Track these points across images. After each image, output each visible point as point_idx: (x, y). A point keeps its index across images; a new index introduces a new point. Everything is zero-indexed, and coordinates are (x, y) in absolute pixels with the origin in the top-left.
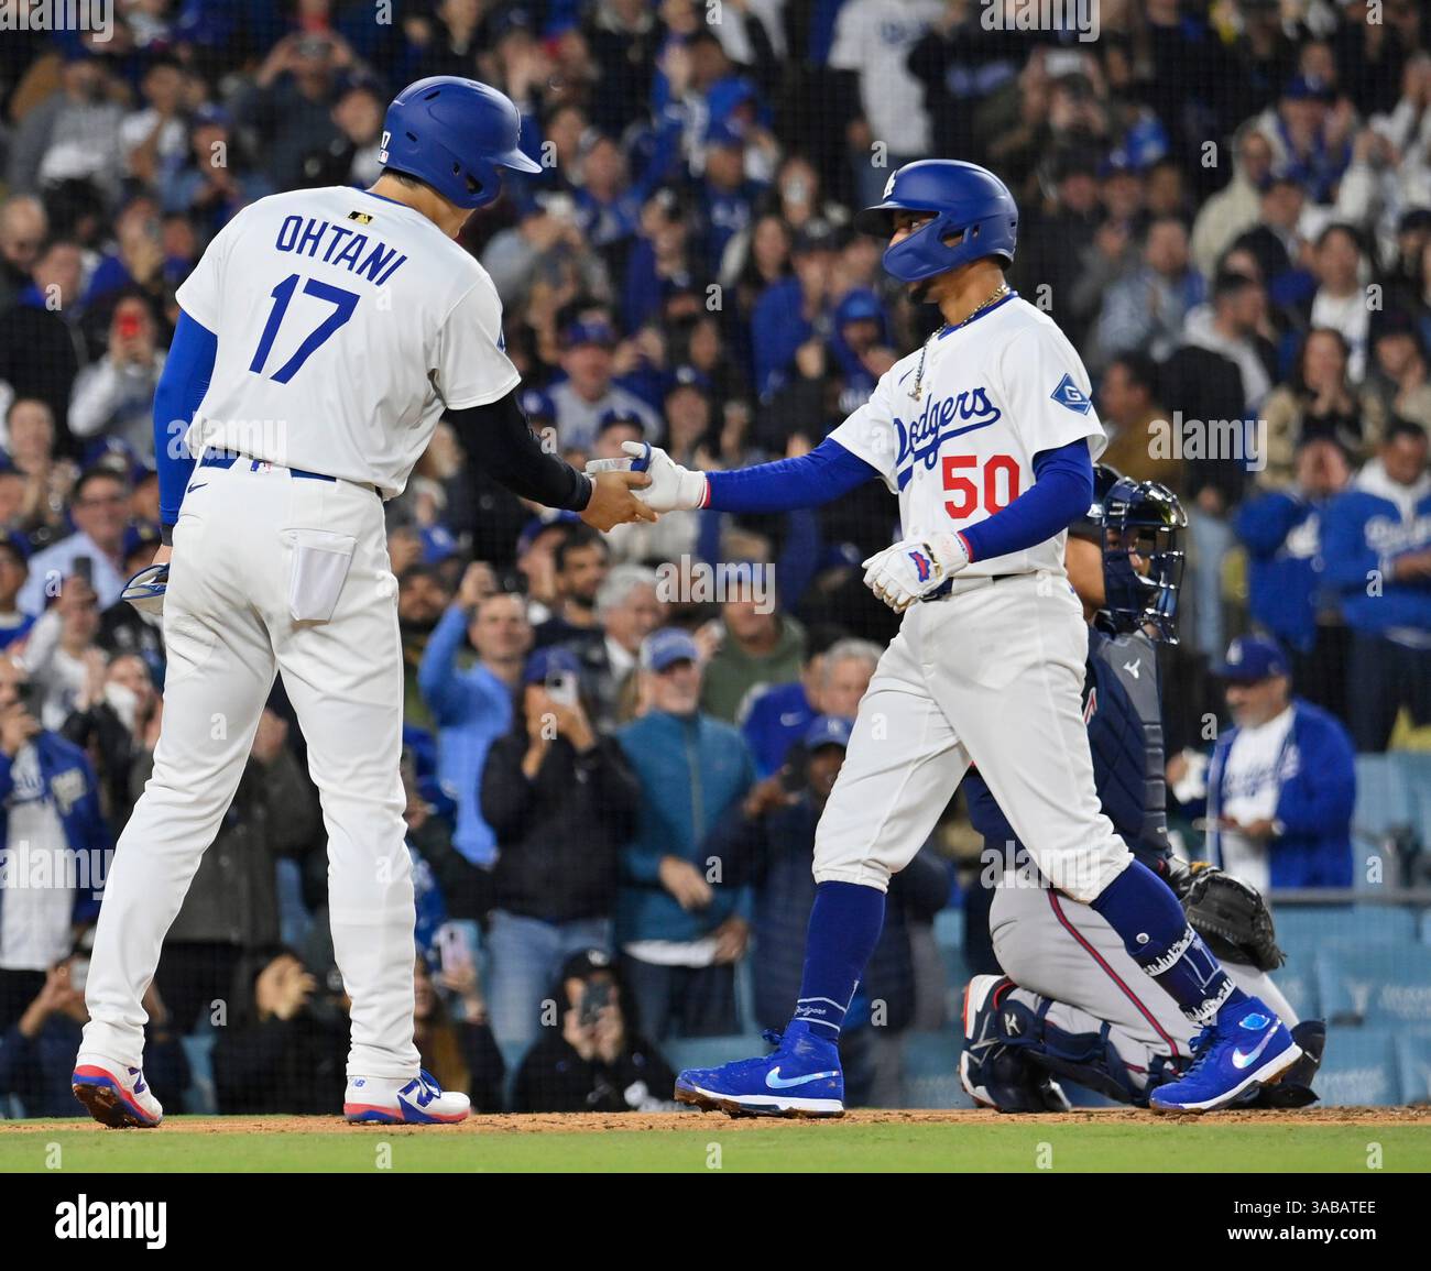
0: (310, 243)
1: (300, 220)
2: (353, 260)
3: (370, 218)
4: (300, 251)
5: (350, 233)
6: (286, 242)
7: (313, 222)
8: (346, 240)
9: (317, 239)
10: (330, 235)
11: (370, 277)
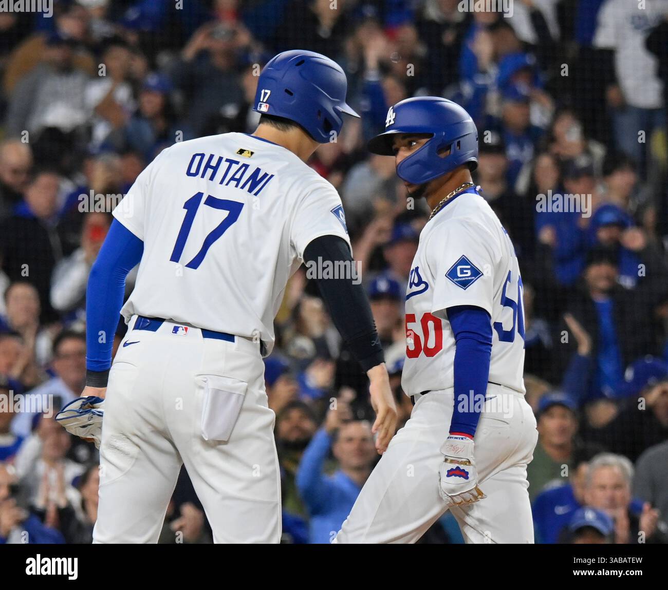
0: (210, 171)
1: (203, 155)
2: (238, 181)
3: (252, 153)
4: (203, 176)
5: (237, 163)
6: (193, 171)
7: (212, 156)
8: (235, 167)
9: (215, 169)
10: (224, 165)
11: (250, 191)
